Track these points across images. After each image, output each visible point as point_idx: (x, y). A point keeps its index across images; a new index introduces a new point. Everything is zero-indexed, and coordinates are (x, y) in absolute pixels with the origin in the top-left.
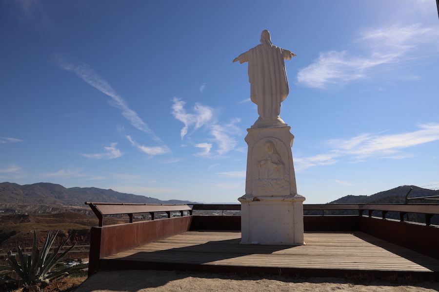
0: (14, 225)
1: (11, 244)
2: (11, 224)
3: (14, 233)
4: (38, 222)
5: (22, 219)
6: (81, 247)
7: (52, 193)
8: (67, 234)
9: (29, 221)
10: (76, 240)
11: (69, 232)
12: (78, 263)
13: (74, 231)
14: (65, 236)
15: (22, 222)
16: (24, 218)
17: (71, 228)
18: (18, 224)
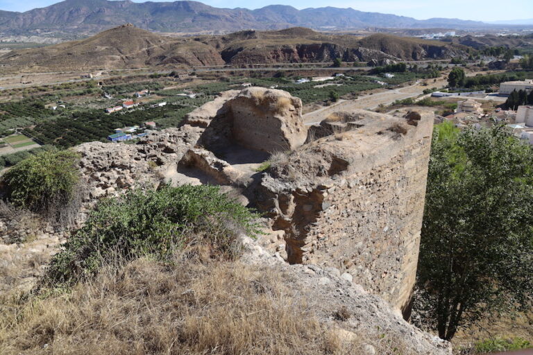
0: (241, 41)
1: (239, 60)
2: (238, 41)
3: (241, 49)
4: (265, 38)
5: (248, 36)
6: (312, 65)
7: (283, 17)
8: (296, 50)
9: (256, 38)
10: (306, 56)
11: (297, 48)
12: (308, 81)
13: (303, 46)
14: (293, 52)
15: (249, 38)
16: (250, 34)
17: (299, 43)
18: (244, 41)
